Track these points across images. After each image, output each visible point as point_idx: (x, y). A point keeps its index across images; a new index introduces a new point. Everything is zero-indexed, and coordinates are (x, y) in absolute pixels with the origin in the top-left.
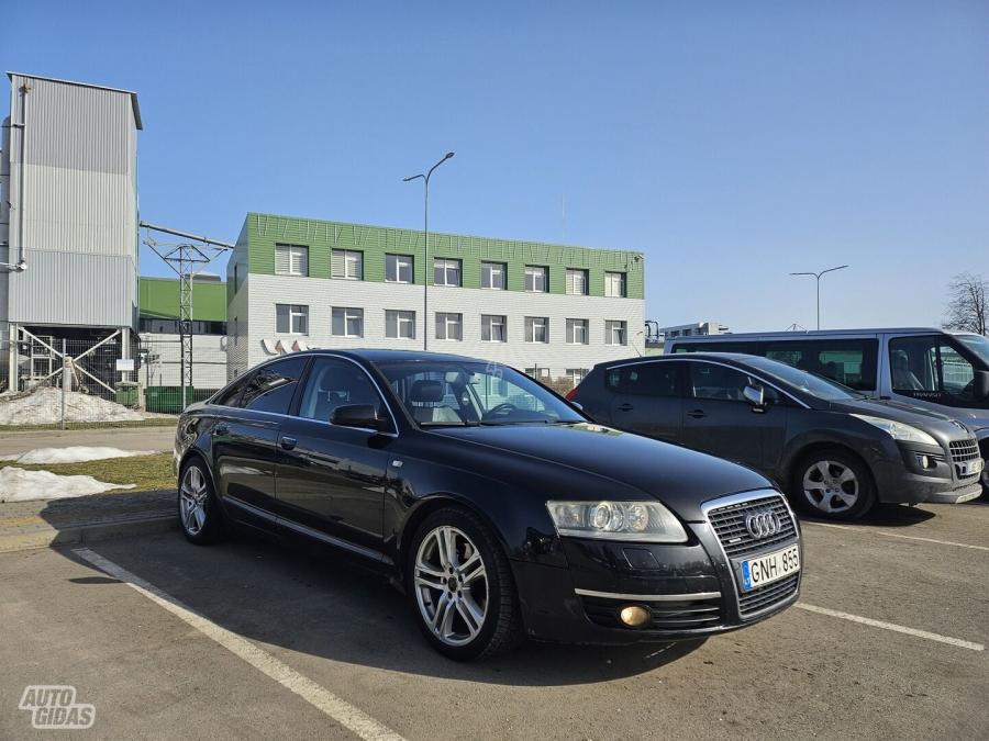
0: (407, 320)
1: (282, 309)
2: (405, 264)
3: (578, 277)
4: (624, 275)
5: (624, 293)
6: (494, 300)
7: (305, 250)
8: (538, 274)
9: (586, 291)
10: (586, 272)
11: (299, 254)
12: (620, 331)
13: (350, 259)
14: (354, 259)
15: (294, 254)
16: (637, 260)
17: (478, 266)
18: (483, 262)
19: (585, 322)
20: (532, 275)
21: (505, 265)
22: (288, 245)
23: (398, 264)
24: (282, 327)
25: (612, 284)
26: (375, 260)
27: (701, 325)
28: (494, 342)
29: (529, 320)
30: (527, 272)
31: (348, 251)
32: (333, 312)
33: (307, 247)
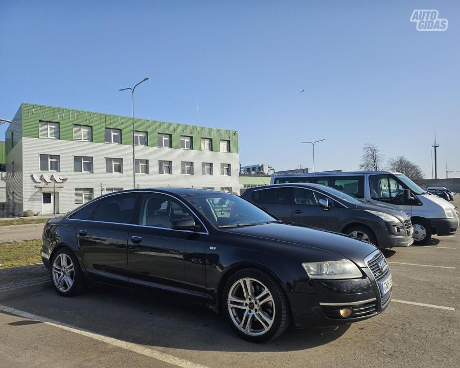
0: (118, 163)
1: (44, 158)
2: (116, 134)
3: (207, 142)
4: (229, 142)
5: (229, 150)
6: (165, 153)
7: (57, 124)
9: (211, 149)
10: (211, 140)
11: (54, 127)
12: (227, 169)
13: (84, 130)
14: (87, 130)
15: (50, 127)
16: (234, 134)
18: (159, 133)
19: (211, 165)
20: (184, 141)
21: (170, 135)
22: (47, 122)
23: (113, 134)
24: (44, 167)
25: (224, 146)
26: (99, 131)
27: (260, 165)
28: (165, 174)
29: (183, 163)
30: (182, 139)
31: (83, 126)
32: (75, 159)
33: (59, 123)
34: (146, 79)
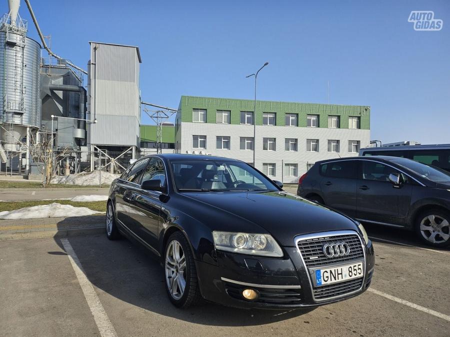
0: (250, 142)
1: (195, 137)
2: (249, 116)
3: (334, 119)
4: (359, 118)
5: (359, 127)
6: (292, 131)
7: (205, 111)
8: (314, 118)
9: (339, 126)
10: (339, 117)
11: (203, 113)
12: (356, 146)
13: (225, 114)
14: (227, 114)
15: (200, 113)
16: (366, 110)
17: (284, 116)
18: (286, 113)
19: (338, 142)
20: (311, 119)
21: (297, 115)
22: (198, 109)
23: (246, 116)
24: (195, 145)
25: (353, 122)
26: (236, 115)
27: (405, 142)
28: (291, 151)
29: (309, 141)
30: (308, 118)
31: (224, 111)
32: (217, 138)
33: (206, 110)
34: (266, 64)
